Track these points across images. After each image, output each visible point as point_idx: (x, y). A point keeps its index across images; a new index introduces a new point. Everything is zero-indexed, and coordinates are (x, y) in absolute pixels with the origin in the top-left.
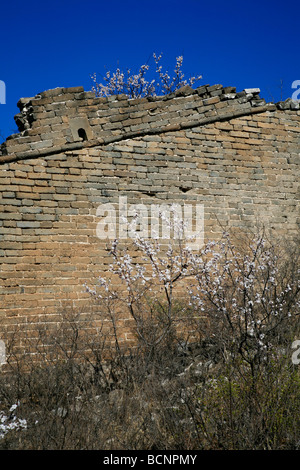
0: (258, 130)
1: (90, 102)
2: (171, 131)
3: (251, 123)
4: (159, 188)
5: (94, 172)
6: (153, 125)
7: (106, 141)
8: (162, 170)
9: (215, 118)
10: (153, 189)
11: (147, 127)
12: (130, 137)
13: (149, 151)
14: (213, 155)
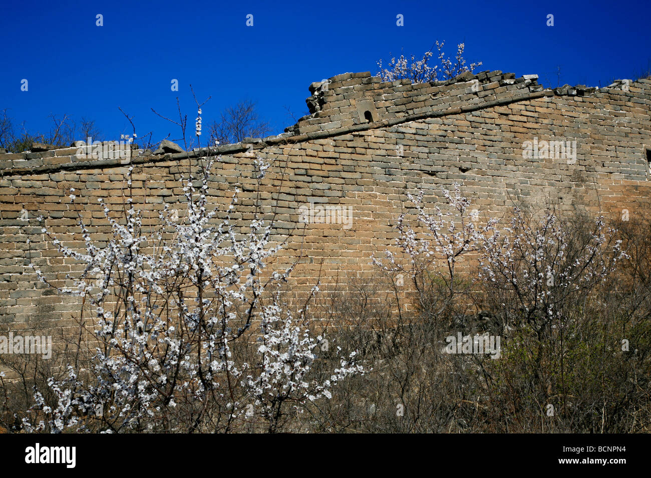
0: (536, 115)
1: (376, 86)
2: (452, 114)
3: (529, 108)
4: (439, 168)
5: (378, 152)
6: (435, 108)
7: (391, 122)
8: (442, 151)
9: (494, 102)
10: (434, 168)
11: (429, 110)
12: (413, 119)
13: (431, 132)
14: (492, 138)
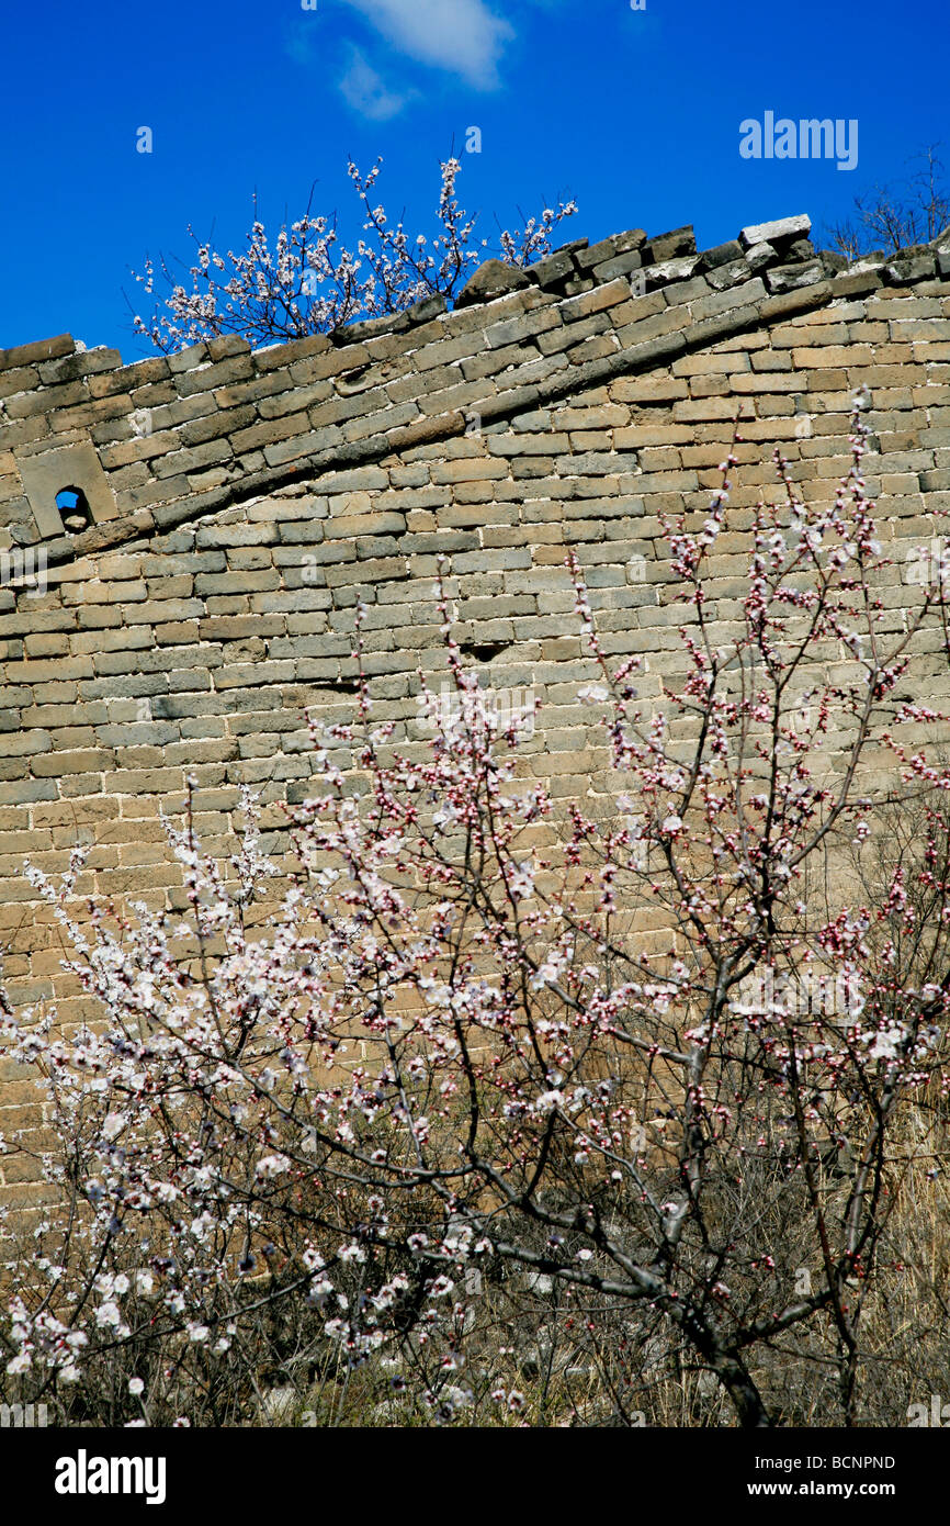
0: (796, 382)
1: (99, 385)
2: (425, 440)
3: (761, 360)
4: (374, 660)
5: (120, 638)
6: (354, 430)
7: (164, 517)
8: (391, 591)
9: (603, 366)
10: (349, 667)
11: (329, 442)
12: (262, 489)
13: (339, 527)
14: (603, 506)
